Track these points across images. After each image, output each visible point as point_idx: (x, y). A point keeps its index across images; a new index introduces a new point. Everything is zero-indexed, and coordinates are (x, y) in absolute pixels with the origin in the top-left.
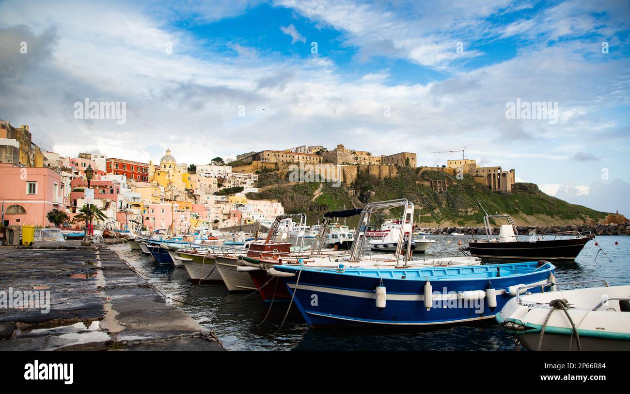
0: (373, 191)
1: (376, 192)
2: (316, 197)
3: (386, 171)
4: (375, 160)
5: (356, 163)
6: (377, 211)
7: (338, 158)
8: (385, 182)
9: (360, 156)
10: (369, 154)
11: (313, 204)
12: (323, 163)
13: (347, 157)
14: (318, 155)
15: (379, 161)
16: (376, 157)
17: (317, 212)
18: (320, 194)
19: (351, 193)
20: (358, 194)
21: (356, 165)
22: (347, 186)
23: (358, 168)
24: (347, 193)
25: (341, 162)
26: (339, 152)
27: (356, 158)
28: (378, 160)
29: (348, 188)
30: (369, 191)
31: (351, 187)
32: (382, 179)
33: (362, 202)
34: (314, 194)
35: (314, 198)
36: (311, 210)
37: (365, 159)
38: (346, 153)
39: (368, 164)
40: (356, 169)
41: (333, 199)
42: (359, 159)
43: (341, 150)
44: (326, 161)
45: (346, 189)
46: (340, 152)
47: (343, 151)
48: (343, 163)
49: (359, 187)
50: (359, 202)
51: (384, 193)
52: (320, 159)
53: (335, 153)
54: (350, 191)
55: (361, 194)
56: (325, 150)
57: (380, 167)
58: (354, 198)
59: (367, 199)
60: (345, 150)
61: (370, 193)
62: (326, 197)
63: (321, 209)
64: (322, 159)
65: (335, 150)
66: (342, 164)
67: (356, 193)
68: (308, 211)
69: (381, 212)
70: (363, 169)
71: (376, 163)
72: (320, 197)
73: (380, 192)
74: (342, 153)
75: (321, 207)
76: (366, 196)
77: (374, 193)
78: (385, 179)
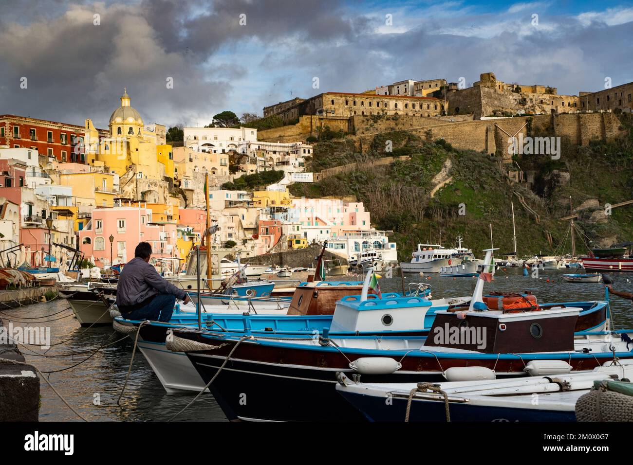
0: (566, 171)
1: (573, 174)
2: (437, 188)
3: (593, 128)
4: (566, 103)
5: (523, 112)
6: (577, 216)
7: (484, 102)
8: (593, 150)
9: (531, 95)
10: (550, 91)
11: (433, 204)
12: (449, 114)
13: (502, 99)
14: (438, 98)
15: (575, 105)
16: (567, 97)
17: (441, 220)
18: (447, 182)
19: (514, 177)
20: (531, 180)
21: (522, 115)
22: (505, 162)
23: (529, 121)
24: (506, 178)
25: (490, 110)
26: (484, 90)
27: (523, 102)
28: (572, 101)
29: (507, 167)
30: (555, 172)
31: (514, 165)
32: (585, 144)
33: (541, 197)
34: (434, 180)
35: (435, 191)
36: (428, 215)
37: (542, 102)
38: (499, 91)
39: (549, 113)
40: (524, 124)
41: (476, 192)
42: (529, 104)
43: (489, 84)
44: (456, 111)
45: (503, 171)
46: (486, 89)
47: (493, 86)
48: (495, 114)
49: (532, 164)
50: (533, 195)
51: (590, 175)
52: (442, 107)
53: (475, 91)
54: (511, 174)
55: (538, 179)
56: (453, 87)
57: (579, 118)
58: (522, 188)
59: (551, 189)
60: (497, 84)
61: (558, 176)
62: (460, 187)
63: (450, 214)
64: (446, 106)
65: (477, 86)
66: (491, 116)
67: (525, 176)
68: (421, 217)
69: (588, 217)
70: (539, 124)
71: (571, 111)
72: (447, 188)
73: (582, 172)
74: (492, 91)
75: (450, 210)
76: (550, 182)
77: (567, 175)
78: (593, 143)
